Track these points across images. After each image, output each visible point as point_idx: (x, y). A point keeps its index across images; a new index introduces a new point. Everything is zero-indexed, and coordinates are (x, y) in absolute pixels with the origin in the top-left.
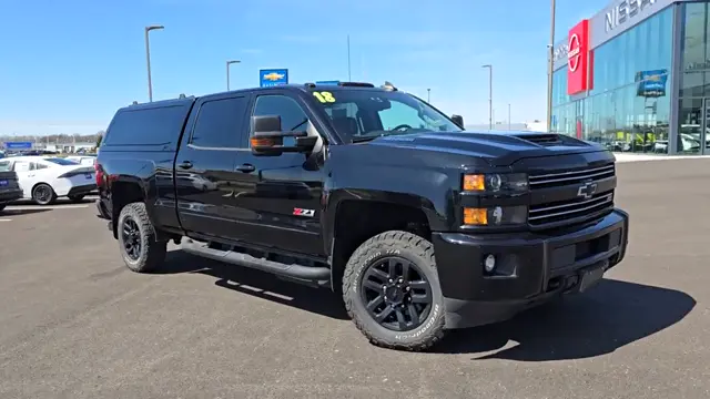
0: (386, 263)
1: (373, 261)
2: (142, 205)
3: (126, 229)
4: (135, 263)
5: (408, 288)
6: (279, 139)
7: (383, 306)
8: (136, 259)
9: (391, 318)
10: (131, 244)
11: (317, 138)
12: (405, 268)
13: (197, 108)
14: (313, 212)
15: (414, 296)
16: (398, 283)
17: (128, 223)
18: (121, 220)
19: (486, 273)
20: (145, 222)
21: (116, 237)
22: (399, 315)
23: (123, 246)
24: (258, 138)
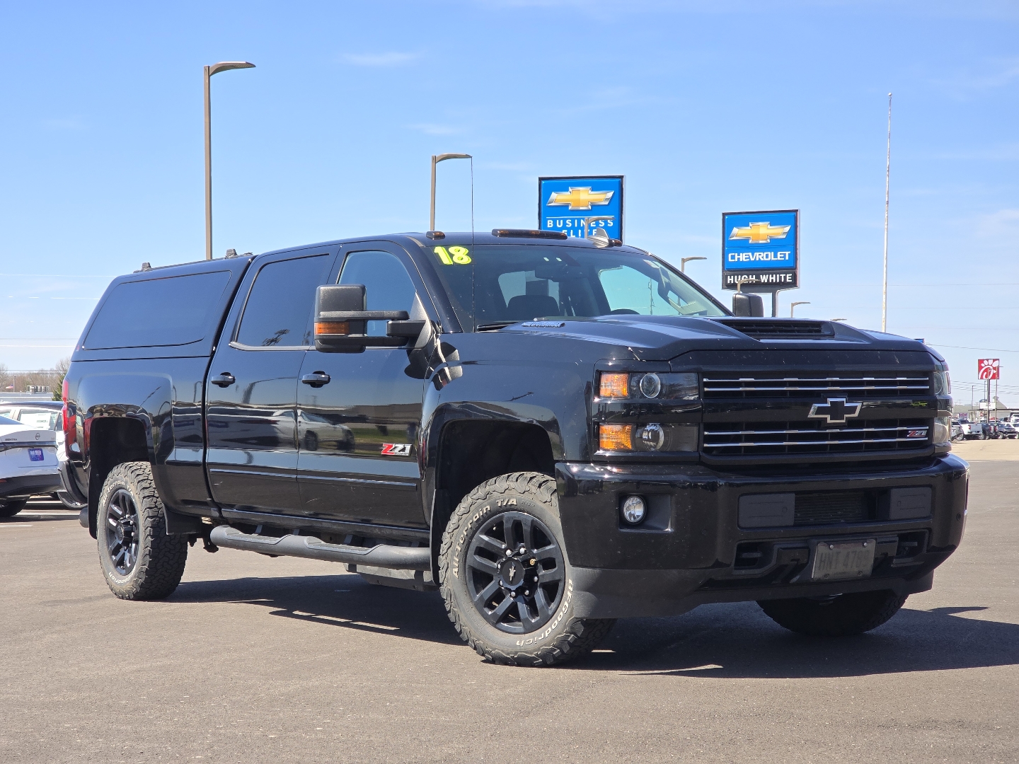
0: (500, 524)
1: (480, 522)
2: (146, 465)
3: (114, 516)
4: (126, 581)
5: (532, 562)
6: (361, 324)
7: (498, 596)
8: (129, 571)
9: (511, 615)
10: (121, 542)
11: (422, 324)
12: (526, 529)
13: (252, 275)
14: (408, 447)
15: (542, 572)
16: (518, 554)
17: (116, 502)
18: (103, 501)
19: (623, 522)
20: (147, 493)
21: (93, 533)
22: (523, 608)
23: (105, 551)
24: (325, 321)
